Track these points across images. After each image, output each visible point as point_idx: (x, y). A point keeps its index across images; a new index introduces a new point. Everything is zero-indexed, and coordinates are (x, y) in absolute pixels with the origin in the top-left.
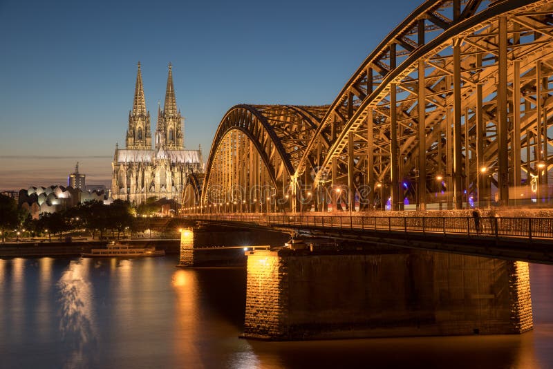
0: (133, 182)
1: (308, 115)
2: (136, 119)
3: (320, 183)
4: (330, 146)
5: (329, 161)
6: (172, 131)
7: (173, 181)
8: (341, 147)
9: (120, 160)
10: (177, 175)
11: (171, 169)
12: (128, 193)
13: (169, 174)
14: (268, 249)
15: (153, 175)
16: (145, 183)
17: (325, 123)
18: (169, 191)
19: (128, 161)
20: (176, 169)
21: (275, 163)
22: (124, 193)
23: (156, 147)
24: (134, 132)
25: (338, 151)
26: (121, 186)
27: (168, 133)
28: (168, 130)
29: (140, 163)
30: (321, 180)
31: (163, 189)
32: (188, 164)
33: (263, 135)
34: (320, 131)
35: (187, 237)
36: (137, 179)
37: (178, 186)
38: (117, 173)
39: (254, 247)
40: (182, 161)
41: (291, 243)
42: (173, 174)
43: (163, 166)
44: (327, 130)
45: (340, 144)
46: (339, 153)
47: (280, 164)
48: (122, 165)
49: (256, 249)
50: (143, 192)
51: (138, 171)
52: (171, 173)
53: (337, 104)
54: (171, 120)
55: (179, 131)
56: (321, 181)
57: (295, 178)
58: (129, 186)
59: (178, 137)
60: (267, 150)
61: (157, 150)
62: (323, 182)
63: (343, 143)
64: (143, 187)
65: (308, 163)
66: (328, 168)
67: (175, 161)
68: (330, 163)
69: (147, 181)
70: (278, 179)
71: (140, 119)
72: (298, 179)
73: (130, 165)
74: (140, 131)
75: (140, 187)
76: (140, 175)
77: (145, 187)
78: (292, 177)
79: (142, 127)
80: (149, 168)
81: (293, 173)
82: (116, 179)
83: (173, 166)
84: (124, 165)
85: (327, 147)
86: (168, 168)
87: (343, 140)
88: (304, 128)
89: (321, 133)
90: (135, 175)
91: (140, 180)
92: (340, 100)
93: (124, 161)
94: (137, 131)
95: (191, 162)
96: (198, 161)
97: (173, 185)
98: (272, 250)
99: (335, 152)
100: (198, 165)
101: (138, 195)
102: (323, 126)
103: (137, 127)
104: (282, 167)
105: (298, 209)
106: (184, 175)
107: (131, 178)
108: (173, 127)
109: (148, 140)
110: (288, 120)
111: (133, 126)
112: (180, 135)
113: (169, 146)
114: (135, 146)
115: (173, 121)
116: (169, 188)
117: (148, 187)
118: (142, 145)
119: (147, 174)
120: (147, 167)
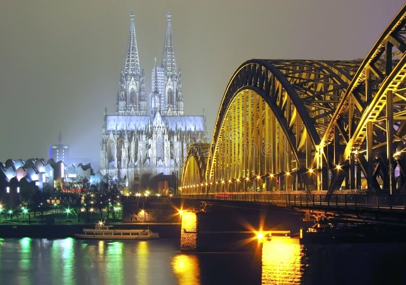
0: (124, 154)
1: (336, 72)
2: (129, 79)
3: (352, 155)
4: (364, 108)
5: (363, 127)
6: (171, 93)
7: (171, 154)
8: (377, 109)
9: (109, 128)
10: (177, 145)
11: (169, 139)
12: (119, 167)
13: (167, 144)
14: (288, 235)
15: (148, 147)
16: (139, 155)
17: (357, 81)
18: (167, 165)
19: (119, 128)
20: (175, 138)
21: (296, 130)
22: (113, 167)
23: (152, 112)
24: (126, 94)
25: (374, 114)
26: (111, 159)
28: (166, 91)
29: (132, 132)
30: (353, 150)
31: (160, 162)
32: (190, 132)
33: (282, 96)
34: (352, 90)
35: (188, 220)
36: (129, 149)
37: (178, 160)
38: (106, 143)
39: (270, 232)
40: (183, 129)
41: (316, 227)
42: (172, 145)
43: (160, 135)
44: (360, 88)
45: (376, 106)
46: (375, 117)
47: (302, 132)
48: (111, 135)
49: (273, 235)
50: (135, 167)
51: (130, 140)
52: (169, 143)
53: (373, 56)
54: (170, 79)
55: (179, 93)
56: (354, 152)
57: (320, 148)
58: (119, 159)
59: (178, 100)
60: (286, 114)
61: (152, 115)
62: (356, 152)
63: (380, 104)
64: (136, 159)
65: (337, 130)
66: (361, 136)
67: (174, 129)
68: (364, 130)
69: (141, 153)
70: (301, 150)
71: (133, 79)
72: (325, 149)
73: (121, 134)
74: (133, 93)
75: (133, 160)
76: (133, 145)
78: (317, 147)
79: (135, 88)
80: (144, 136)
81: (318, 142)
82: (104, 151)
83: (171, 134)
84: (114, 134)
85: (361, 109)
86: (166, 137)
87: (380, 100)
88: (331, 87)
89: (353, 92)
90: (126, 146)
91: (132, 151)
92: (376, 52)
93: (115, 129)
94: (129, 94)
95: (193, 130)
96: (202, 129)
97: (172, 158)
98: (292, 235)
99: (370, 116)
100: (202, 133)
101: (129, 169)
102: (355, 85)
104: (305, 134)
105: (325, 186)
106: (185, 145)
107: (123, 150)
108: (172, 88)
109: (143, 104)
110: (312, 76)
111: (125, 87)
112: (180, 96)
113: (167, 110)
114: (127, 111)
115: (172, 81)
116: (167, 161)
117: (142, 160)
118: (135, 110)
119: (140, 145)
120: (141, 136)
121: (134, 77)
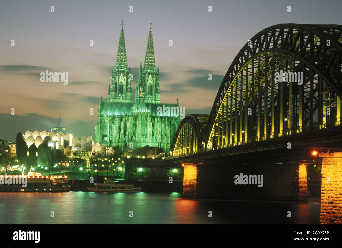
0: (115, 132)
2: (119, 74)
6: (151, 87)
7: (153, 132)
10: (157, 126)
11: (151, 121)
12: (111, 142)
15: (135, 125)
16: (127, 133)
18: (149, 141)
20: (156, 120)
22: (106, 143)
24: (116, 86)
26: (104, 136)
27: (147, 88)
28: (147, 85)
31: (144, 139)
36: (119, 128)
37: (158, 137)
38: (101, 123)
42: (153, 125)
43: (144, 117)
51: (120, 121)
52: (151, 124)
54: (150, 76)
55: (157, 87)
58: (111, 136)
59: (156, 92)
64: (125, 136)
69: (129, 131)
71: (122, 75)
73: (113, 117)
74: (122, 85)
75: (123, 136)
76: (123, 125)
77: (127, 137)
79: (123, 82)
80: (131, 119)
82: (99, 129)
83: (153, 117)
84: (107, 117)
86: (149, 119)
90: (117, 125)
91: (122, 130)
97: (153, 135)
103: (120, 81)
108: (152, 82)
109: (129, 94)
111: (115, 81)
112: (158, 90)
113: (148, 100)
114: (117, 100)
115: (152, 77)
116: (149, 138)
117: (129, 136)
118: (123, 99)
119: (129, 125)
120: (129, 118)
121: (123, 73)
